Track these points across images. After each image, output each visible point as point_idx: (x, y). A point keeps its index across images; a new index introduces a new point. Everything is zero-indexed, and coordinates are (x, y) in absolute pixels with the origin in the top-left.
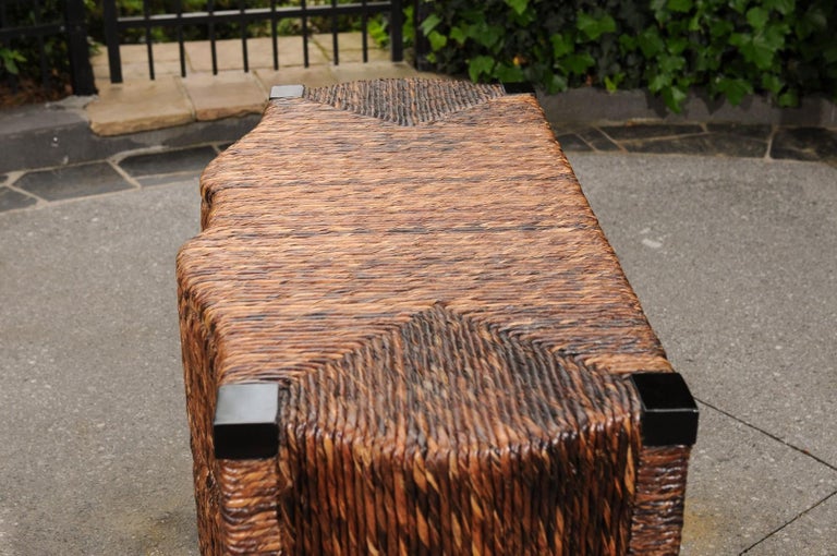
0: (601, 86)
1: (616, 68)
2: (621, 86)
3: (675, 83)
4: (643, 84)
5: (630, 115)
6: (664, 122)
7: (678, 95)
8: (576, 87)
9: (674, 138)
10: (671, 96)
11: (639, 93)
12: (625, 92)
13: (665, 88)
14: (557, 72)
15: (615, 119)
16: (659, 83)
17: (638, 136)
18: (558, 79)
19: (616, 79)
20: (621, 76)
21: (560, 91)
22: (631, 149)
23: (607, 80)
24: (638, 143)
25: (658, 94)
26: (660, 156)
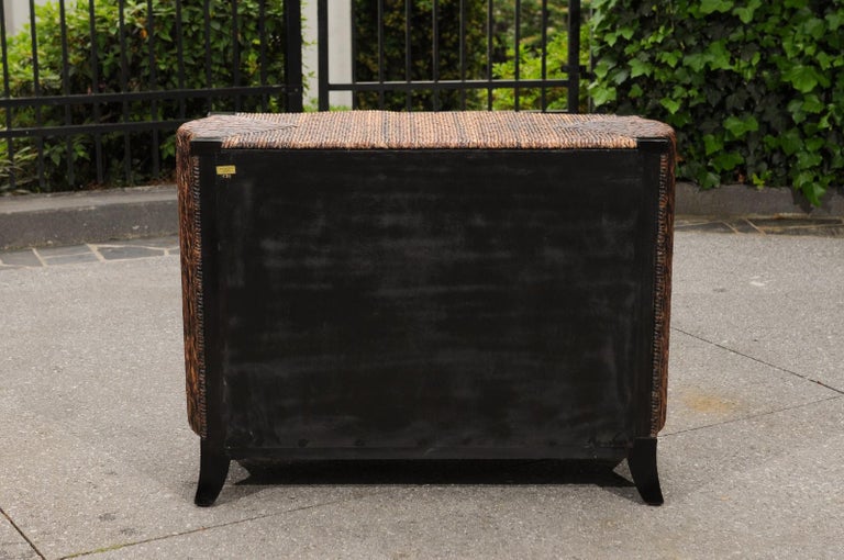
0: (749, 183)
1: (764, 166)
2: (769, 183)
3: (816, 179)
4: (789, 183)
5: (776, 210)
6: (809, 217)
7: (819, 190)
8: (728, 184)
9: (813, 227)
10: (812, 191)
11: (785, 191)
12: (774, 189)
13: (807, 184)
14: (711, 169)
15: (764, 213)
16: (802, 180)
17: (780, 225)
18: (712, 177)
19: (762, 176)
20: (768, 173)
21: (713, 187)
22: (767, 232)
23: (755, 176)
25: (801, 190)
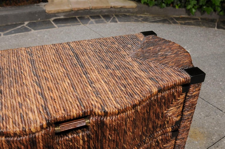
0: (174, 7)
1: (179, 2)
2: (180, 7)
3: (193, 7)
4: (185, 7)
5: (181, 15)
6: (189, 17)
7: (194, 10)
8: (168, 7)
9: (192, 21)
10: (192, 11)
11: (184, 9)
12: (180, 9)
13: (191, 8)
14: (163, 2)
15: (177, 15)
16: (189, 7)
17: (183, 20)
18: (163, 4)
19: (178, 5)
20: (180, 5)
21: (164, 7)
22: (181, 24)
23: (176, 6)
24: (183, 22)
25: (189, 10)
26: (189, 26)
